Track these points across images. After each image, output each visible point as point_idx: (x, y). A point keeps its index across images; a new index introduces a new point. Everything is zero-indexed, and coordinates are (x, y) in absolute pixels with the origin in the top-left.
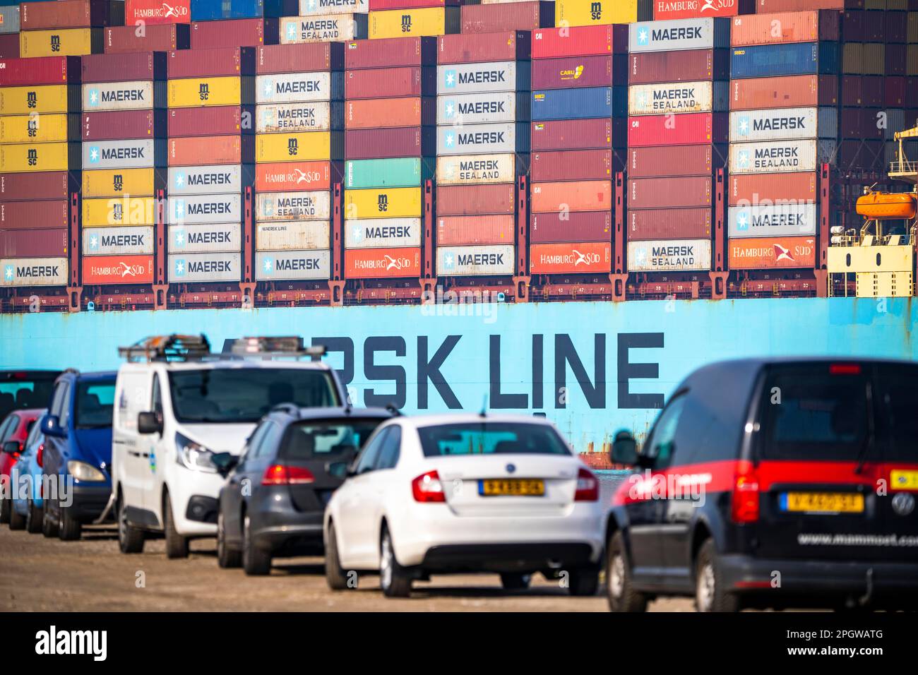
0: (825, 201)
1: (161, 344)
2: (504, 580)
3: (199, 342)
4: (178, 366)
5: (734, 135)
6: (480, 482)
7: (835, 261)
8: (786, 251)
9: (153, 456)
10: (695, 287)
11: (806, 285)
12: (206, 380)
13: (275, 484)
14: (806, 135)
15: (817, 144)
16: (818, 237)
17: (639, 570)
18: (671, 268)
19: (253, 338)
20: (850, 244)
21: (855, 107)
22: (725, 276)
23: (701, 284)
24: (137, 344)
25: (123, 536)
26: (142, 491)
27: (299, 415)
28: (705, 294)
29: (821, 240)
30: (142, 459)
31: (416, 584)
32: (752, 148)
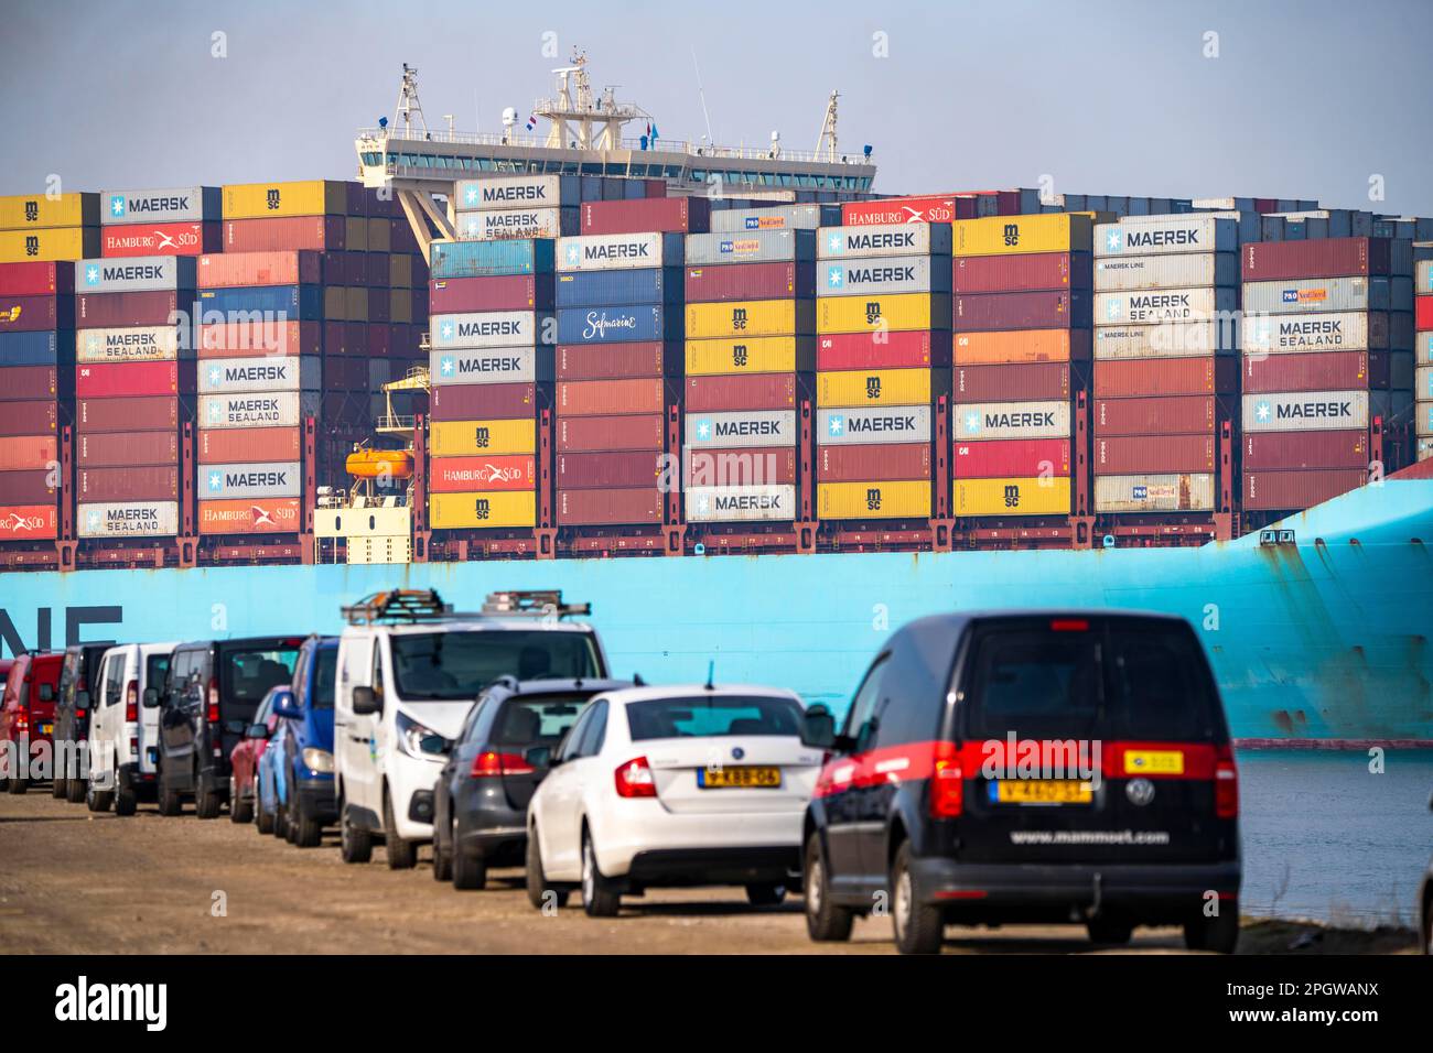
0: (311, 459)
1: (382, 602)
2: (750, 893)
3: (428, 599)
4: (402, 630)
5: (202, 386)
6: (700, 770)
7: (323, 523)
8: (266, 513)
9: (373, 742)
10: (159, 554)
11: (288, 552)
12: (439, 647)
13: (488, 776)
14: (288, 387)
15: (300, 396)
16: (303, 498)
17: (838, 879)
18: (130, 533)
19: (504, 593)
20: (339, 506)
21: (338, 356)
22: (195, 541)
23: (166, 552)
24: (361, 603)
25: (346, 841)
26: (363, 785)
27: (517, 689)
28: (172, 562)
29: (306, 502)
30: (361, 745)
31: (625, 900)
32: (224, 400)
